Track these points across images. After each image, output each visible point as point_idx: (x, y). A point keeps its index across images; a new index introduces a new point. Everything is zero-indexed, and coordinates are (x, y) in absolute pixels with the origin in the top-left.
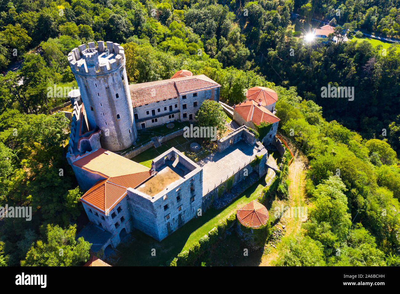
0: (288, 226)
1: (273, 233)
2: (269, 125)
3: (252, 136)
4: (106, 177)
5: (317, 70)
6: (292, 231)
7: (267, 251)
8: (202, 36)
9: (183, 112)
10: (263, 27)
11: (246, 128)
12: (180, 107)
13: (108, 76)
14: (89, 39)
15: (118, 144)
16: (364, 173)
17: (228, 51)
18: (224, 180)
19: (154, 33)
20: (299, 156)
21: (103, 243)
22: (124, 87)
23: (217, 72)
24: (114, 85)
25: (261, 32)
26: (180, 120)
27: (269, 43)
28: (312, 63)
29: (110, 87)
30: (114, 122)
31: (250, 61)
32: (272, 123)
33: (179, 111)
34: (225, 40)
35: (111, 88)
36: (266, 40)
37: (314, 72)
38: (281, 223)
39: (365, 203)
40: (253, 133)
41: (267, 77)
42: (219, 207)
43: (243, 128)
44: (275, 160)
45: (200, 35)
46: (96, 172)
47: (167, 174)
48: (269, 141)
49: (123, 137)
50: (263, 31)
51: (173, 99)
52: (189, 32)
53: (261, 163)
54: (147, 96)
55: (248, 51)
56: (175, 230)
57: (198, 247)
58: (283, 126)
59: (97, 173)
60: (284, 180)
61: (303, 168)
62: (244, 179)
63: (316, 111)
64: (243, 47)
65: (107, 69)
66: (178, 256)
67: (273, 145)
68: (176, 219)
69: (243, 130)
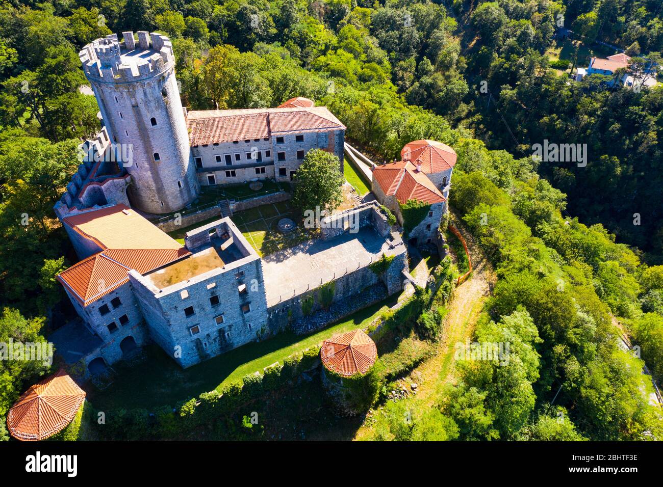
0: (422, 387)
1: (389, 393)
2: (422, 206)
3: (383, 221)
4: (103, 248)
5: (585, 132)
6: (428, 396)
7: (371, 421)
8: (393, 54)
9: (279, 165)
10: (500, 48)
11: (376, 205)
12: (274, 157)
13: (134, 87)
14: (199, 41)
15: (158, 202)
16: (591, 319)
17: (431, 84)
18: (314, 286)
19: (310, 42)
20: (484, 270)
21: (86, 352)
22: (166, 109)
23: (379, 112)
24: (147, 103)
25: (495, 55)
26: (275, 179)
27: (507, 75)
28: (578, 119)
29: (140, 105)
30: (149, 164)
31: (468, 103)
32: (429, 204)
33: (272, 163)
34: (430, 63)
35: (142, 107)
36: (501, 70)
37: (580, 134)
38: (412, 379)
39: (581, 374)
40: (386, 216)
41: (492, 135)
42: (300, 331)
43: (372, 204)
44: (429, 269)
45: (389, 51)
46: (91, 237)
47: (207, 259)
48: (425, 236)
49: (167, 192)
50: (499, 54)
51: (262, 141)
52: (372, 46)
53: (390, 268)
54: (217, 130)
55: (466, 86)
56: (215, 355)
57: (237, 388)
58: (466, 215)
59: (92, 239)
60: (436, 306)
61: (483, 293)
62: (359, 292)
63: (550, 200)
64: (460, 78)
65: (131, 75)
66: (201, 396)
67: (433, 244)
68: (213, 336)
69: (372, 209)
